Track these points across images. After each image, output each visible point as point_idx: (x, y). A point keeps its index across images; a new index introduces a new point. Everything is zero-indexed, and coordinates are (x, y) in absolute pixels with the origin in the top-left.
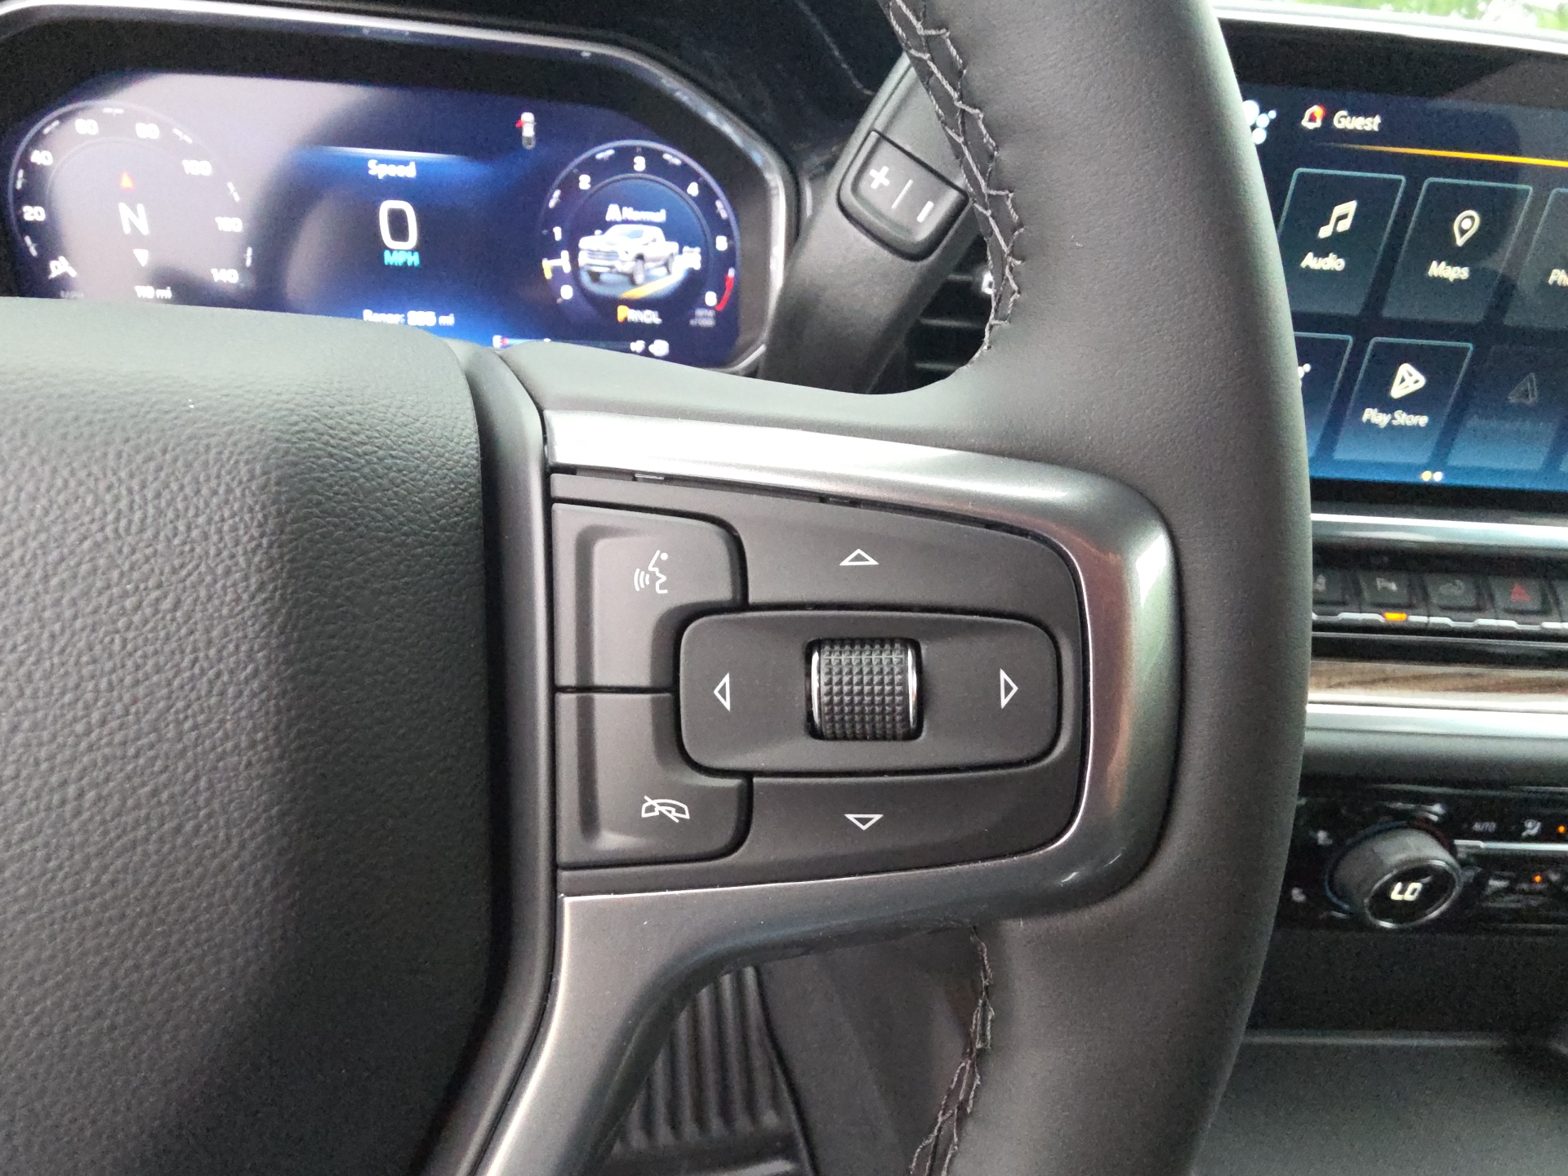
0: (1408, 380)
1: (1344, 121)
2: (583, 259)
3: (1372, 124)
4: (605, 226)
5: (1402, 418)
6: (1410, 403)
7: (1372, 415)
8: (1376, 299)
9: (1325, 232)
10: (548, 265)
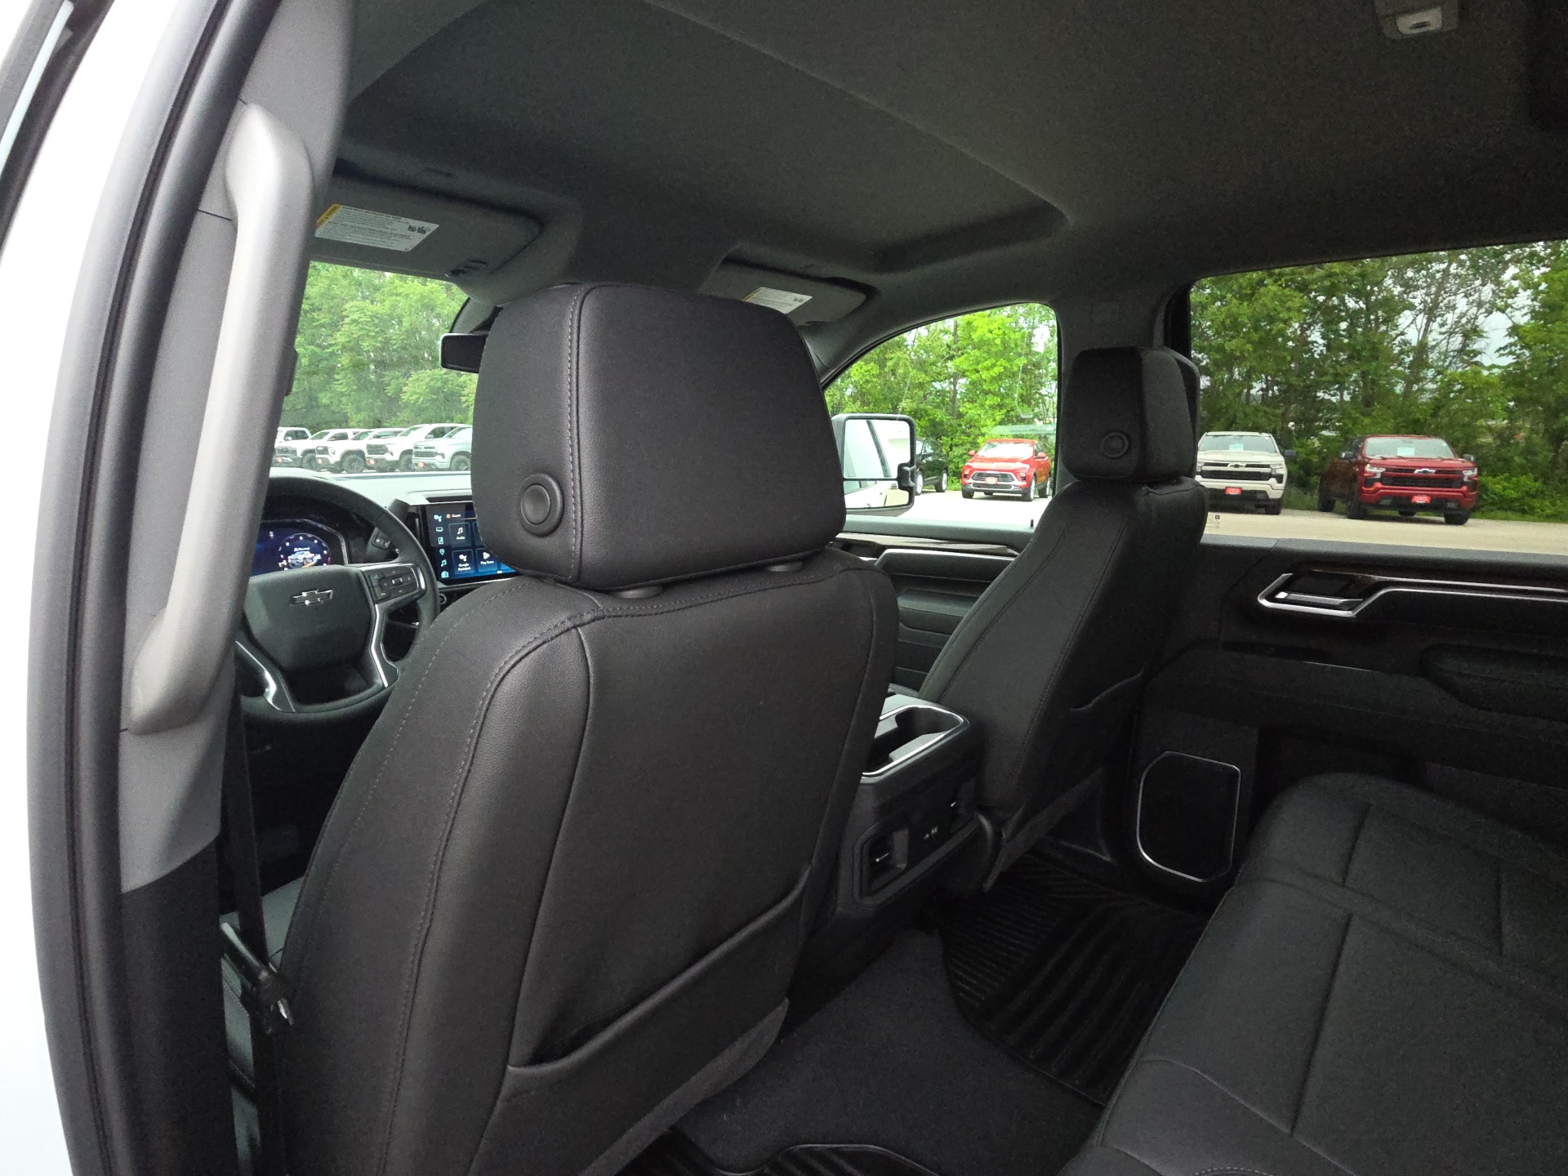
0: (486, 555)
1: (453, 516)
2: (289, 561)
3: (459, 515)
4: (294, 553)
5: (488, 562)
6: (489, 559)
7: (482, 563)
8: (473, 542)
9: (459, 533)
10: (280, 564)
